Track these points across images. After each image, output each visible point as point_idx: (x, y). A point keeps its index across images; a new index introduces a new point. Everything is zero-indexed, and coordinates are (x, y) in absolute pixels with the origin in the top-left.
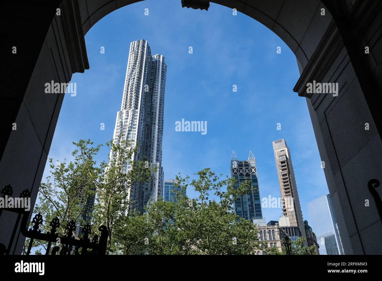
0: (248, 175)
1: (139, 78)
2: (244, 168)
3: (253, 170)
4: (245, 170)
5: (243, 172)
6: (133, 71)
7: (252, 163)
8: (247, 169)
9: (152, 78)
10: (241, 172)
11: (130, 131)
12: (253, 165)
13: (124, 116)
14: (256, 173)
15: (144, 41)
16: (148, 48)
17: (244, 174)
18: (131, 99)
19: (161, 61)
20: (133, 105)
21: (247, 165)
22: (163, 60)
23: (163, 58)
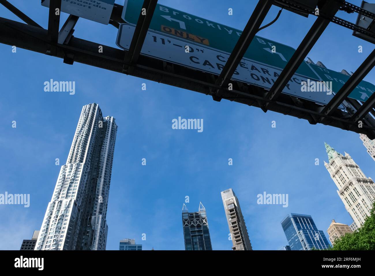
0: (199, 226)
1: (87, 135)
2: (195, 220)
3: (204, 221)
4: (196, 222)
5: (194, 223)
6: (82, 129)
7: (203, 214)
8: (198, 220)
9: (102, 136)
10: (192, 224)
11: (72, 183)
12: (204, 216)
13: (68, 169)
14: (207, 224)
15: (95, 105)
16: (99, 110)
17: (195, 225)
18: (77, 154)
19: (112, 121)
20: (78, 159)
21: (198, 216)
22: (113, 121)
23: (113, 119)
